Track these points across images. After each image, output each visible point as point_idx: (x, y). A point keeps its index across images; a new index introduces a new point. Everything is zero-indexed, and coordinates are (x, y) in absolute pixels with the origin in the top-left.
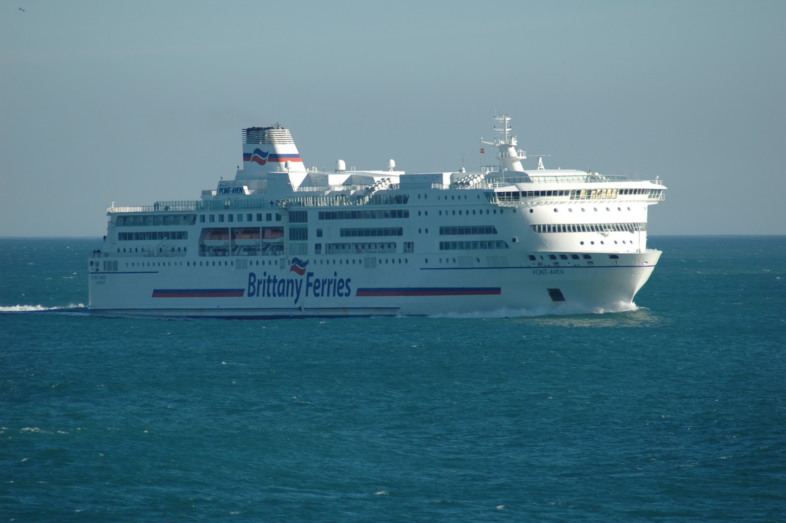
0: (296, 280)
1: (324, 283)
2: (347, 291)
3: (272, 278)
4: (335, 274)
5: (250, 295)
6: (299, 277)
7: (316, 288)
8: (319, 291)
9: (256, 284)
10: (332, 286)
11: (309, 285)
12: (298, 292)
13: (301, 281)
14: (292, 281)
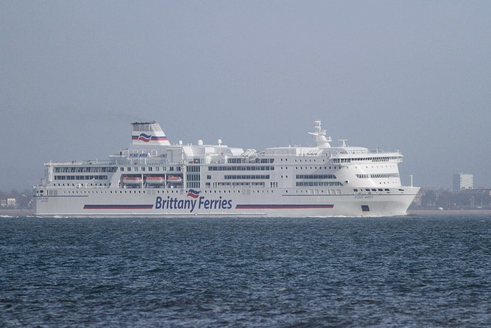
0: (192, 201)
1: (212, 202)
2: (229, 206)
3: (174, 199)
4: (221, 197)
5: (157, 208)
6: (194, 199)
7: (205, 204)
8: (209, 206)
9: (162, 203)
10: (218, 204)
11: (201, 203)
12: (193, 207)
13: (195, 201)
14: (189, 201)
